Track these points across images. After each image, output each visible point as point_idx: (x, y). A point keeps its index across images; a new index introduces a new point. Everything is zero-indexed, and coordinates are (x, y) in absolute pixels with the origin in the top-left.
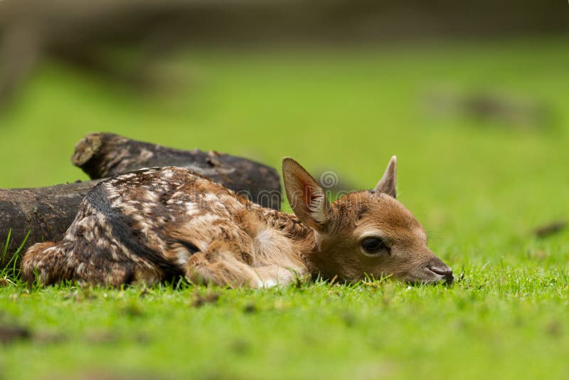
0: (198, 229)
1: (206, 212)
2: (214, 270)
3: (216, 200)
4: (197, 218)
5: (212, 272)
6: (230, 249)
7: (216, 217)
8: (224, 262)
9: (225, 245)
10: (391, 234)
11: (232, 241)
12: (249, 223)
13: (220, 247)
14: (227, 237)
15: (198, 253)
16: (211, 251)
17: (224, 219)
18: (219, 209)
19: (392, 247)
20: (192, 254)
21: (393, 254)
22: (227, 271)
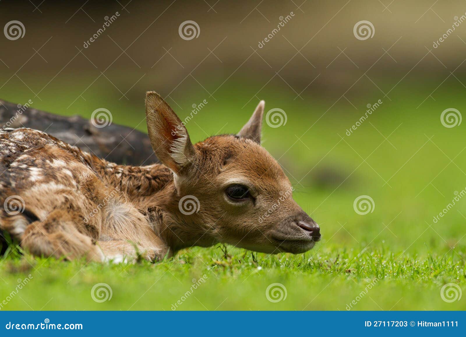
0: (39, 197)
1: (50, 180)
2: (52, 241)
3: (64, 167)
4: (40, 185)
5: (49, 243)
6: (73, 219)
7: (61, 187)
8: (64, 233)
9: (66, 215)
10: (258, 183)
11: (76, 211)
12: (98, 193)
13: (61, 216)
14: (70, 207)
15: (37, 222)
16: (51, 221)
17: (69, 188)
18: (66, 177)
19: (258, 197)
20: (30, 223)
21: (258, 205)
22: (67, 243)
